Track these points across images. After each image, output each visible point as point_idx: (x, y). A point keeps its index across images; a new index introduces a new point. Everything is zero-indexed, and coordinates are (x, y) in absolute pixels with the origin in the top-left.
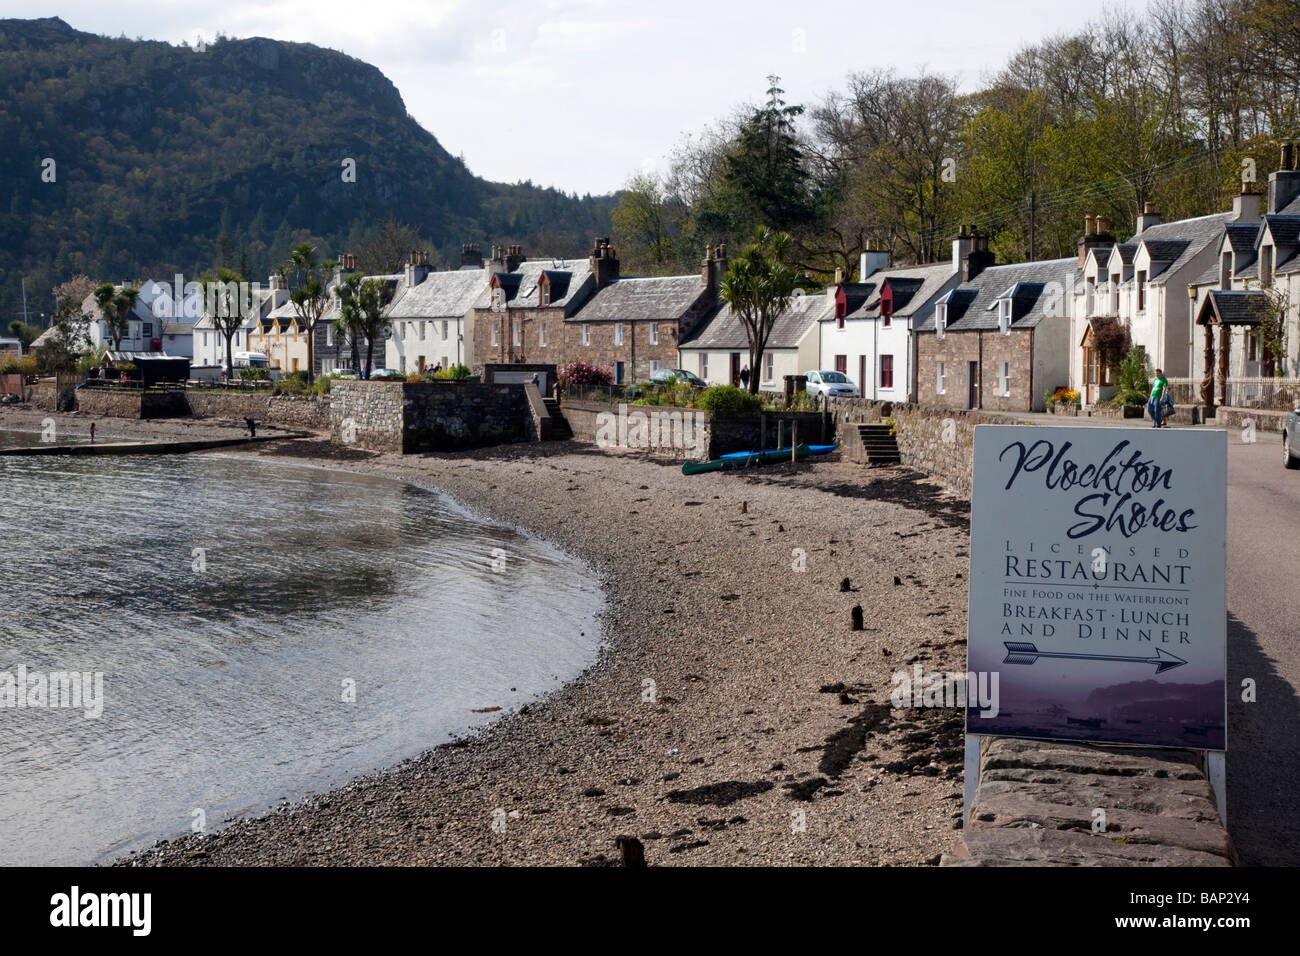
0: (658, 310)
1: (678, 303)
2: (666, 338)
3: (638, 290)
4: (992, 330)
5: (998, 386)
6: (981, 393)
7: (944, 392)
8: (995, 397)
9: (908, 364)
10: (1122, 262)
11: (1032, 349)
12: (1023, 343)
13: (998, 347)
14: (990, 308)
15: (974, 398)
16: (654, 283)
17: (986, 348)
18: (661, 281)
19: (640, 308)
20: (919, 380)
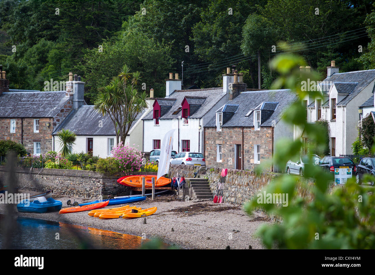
0: (39, 112)
1: (52, 107)
2: (44, 128)
3: (24, 99)
4: (250, 127)
5: (253, 158)
6: (243, 162)
7: (221, 161)
8: (251, 164)
9: (199, 145)
10: (337, 92)
11: (273, 138)
12: (268, 135)
13: (253, 137)
14: (248, 115)
15: (239, 164)
16: (34, 95)
17: (245, 137)
18: (38, 94)
19: (26, 110)
20: (206, 155)
